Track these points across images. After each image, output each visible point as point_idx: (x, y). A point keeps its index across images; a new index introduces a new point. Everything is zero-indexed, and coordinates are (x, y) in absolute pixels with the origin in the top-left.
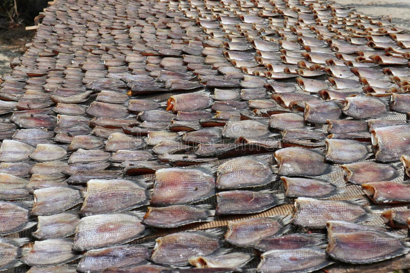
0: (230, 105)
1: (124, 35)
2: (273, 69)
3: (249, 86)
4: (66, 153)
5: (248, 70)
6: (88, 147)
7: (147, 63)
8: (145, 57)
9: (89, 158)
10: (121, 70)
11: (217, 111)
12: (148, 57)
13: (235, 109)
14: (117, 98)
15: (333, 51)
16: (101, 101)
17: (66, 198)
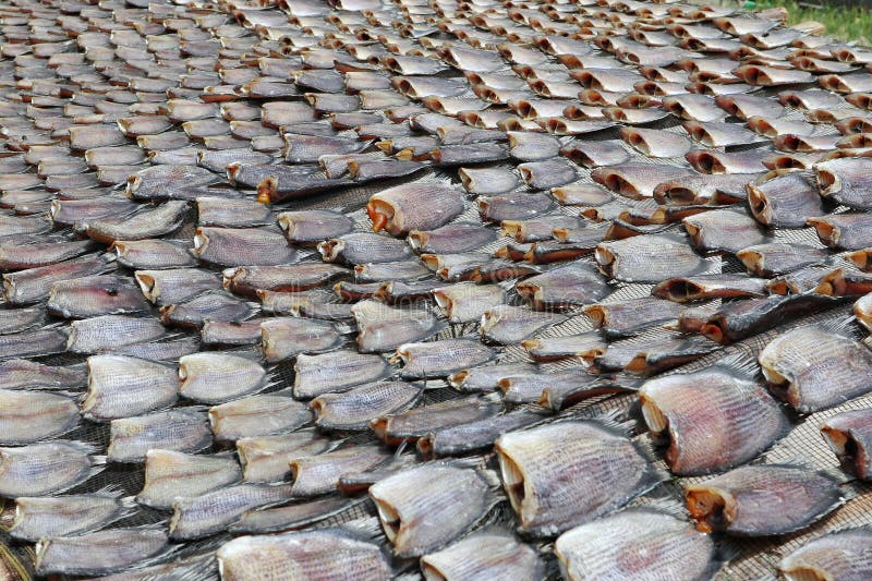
0: (517, 204)
1: (69, 54)
2: (537, 111)
3: (530, 156)
4: (262, 370)
5: (483, 117)
6: (314, 348)
7: (227, 119)
8: (215, 104)
9: (341, 375)
10: (172, 141)
11: (505, 221)
12: (223, 105)
13: (534, 212)
14: (245, 212)
15: (625, 64)
16: (214, 225)
17: (458, 496)
